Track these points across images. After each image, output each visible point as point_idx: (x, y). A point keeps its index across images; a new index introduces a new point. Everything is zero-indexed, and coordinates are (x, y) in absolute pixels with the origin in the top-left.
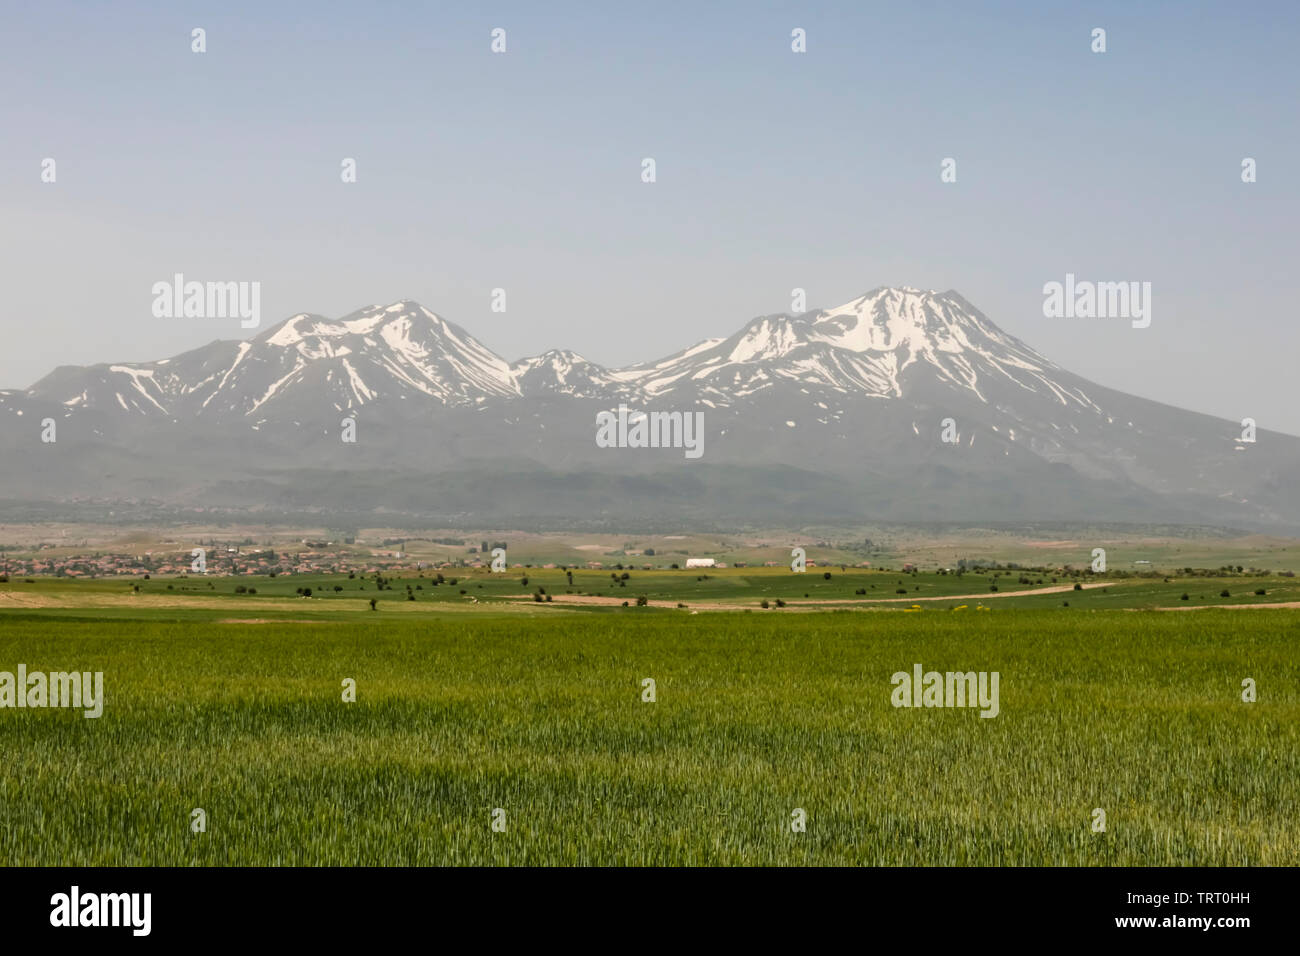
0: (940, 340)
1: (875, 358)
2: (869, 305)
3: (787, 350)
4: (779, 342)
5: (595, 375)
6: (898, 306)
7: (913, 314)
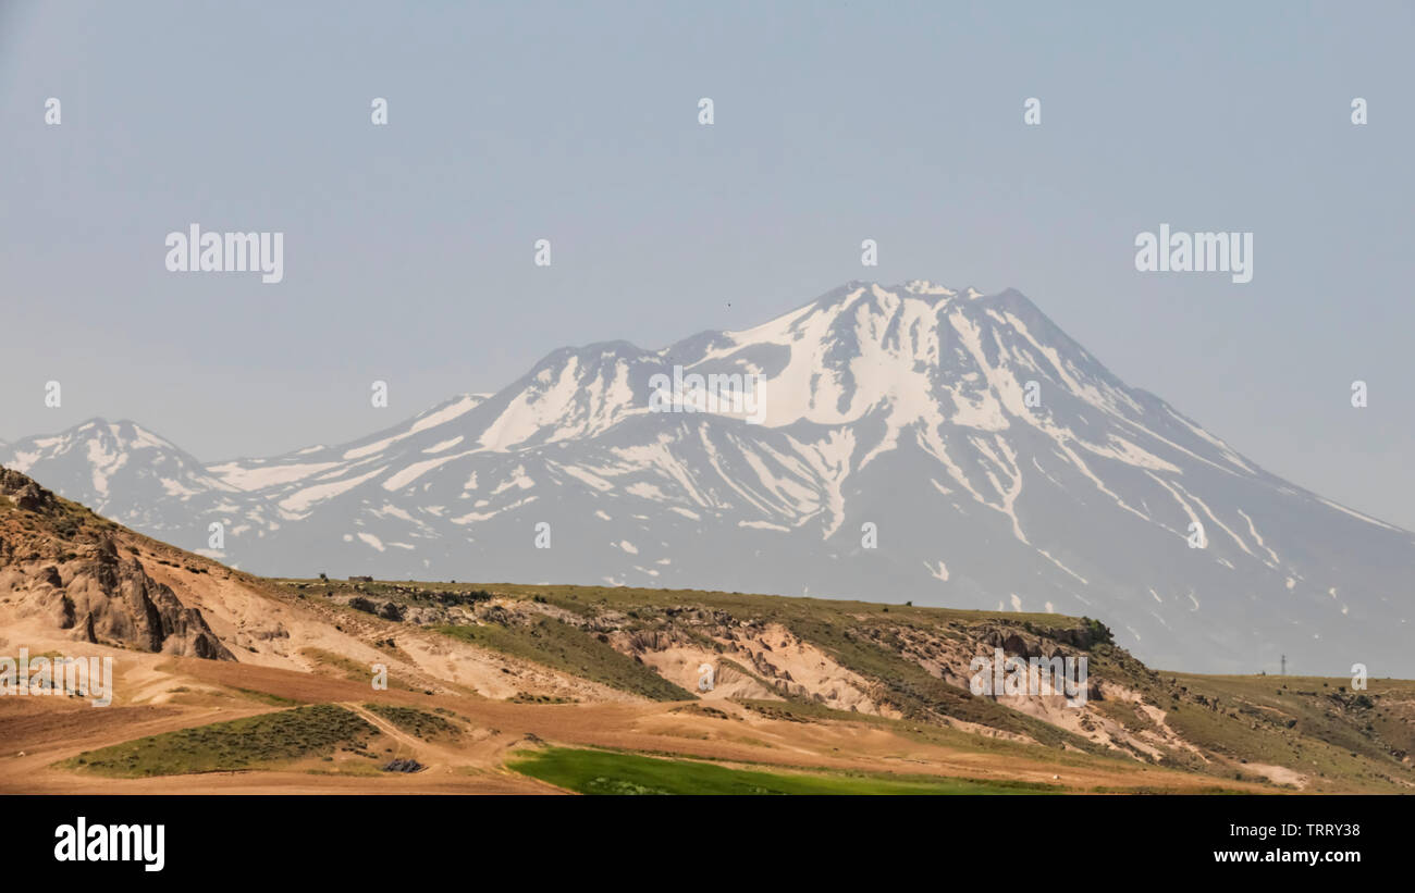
0: (962, 402)
1: (805, 441)
2: (821, 323)
3: (607, 423)
4: (594, 403)
5: (173, 475)
6: (883, 324)
7: (915, 344)
